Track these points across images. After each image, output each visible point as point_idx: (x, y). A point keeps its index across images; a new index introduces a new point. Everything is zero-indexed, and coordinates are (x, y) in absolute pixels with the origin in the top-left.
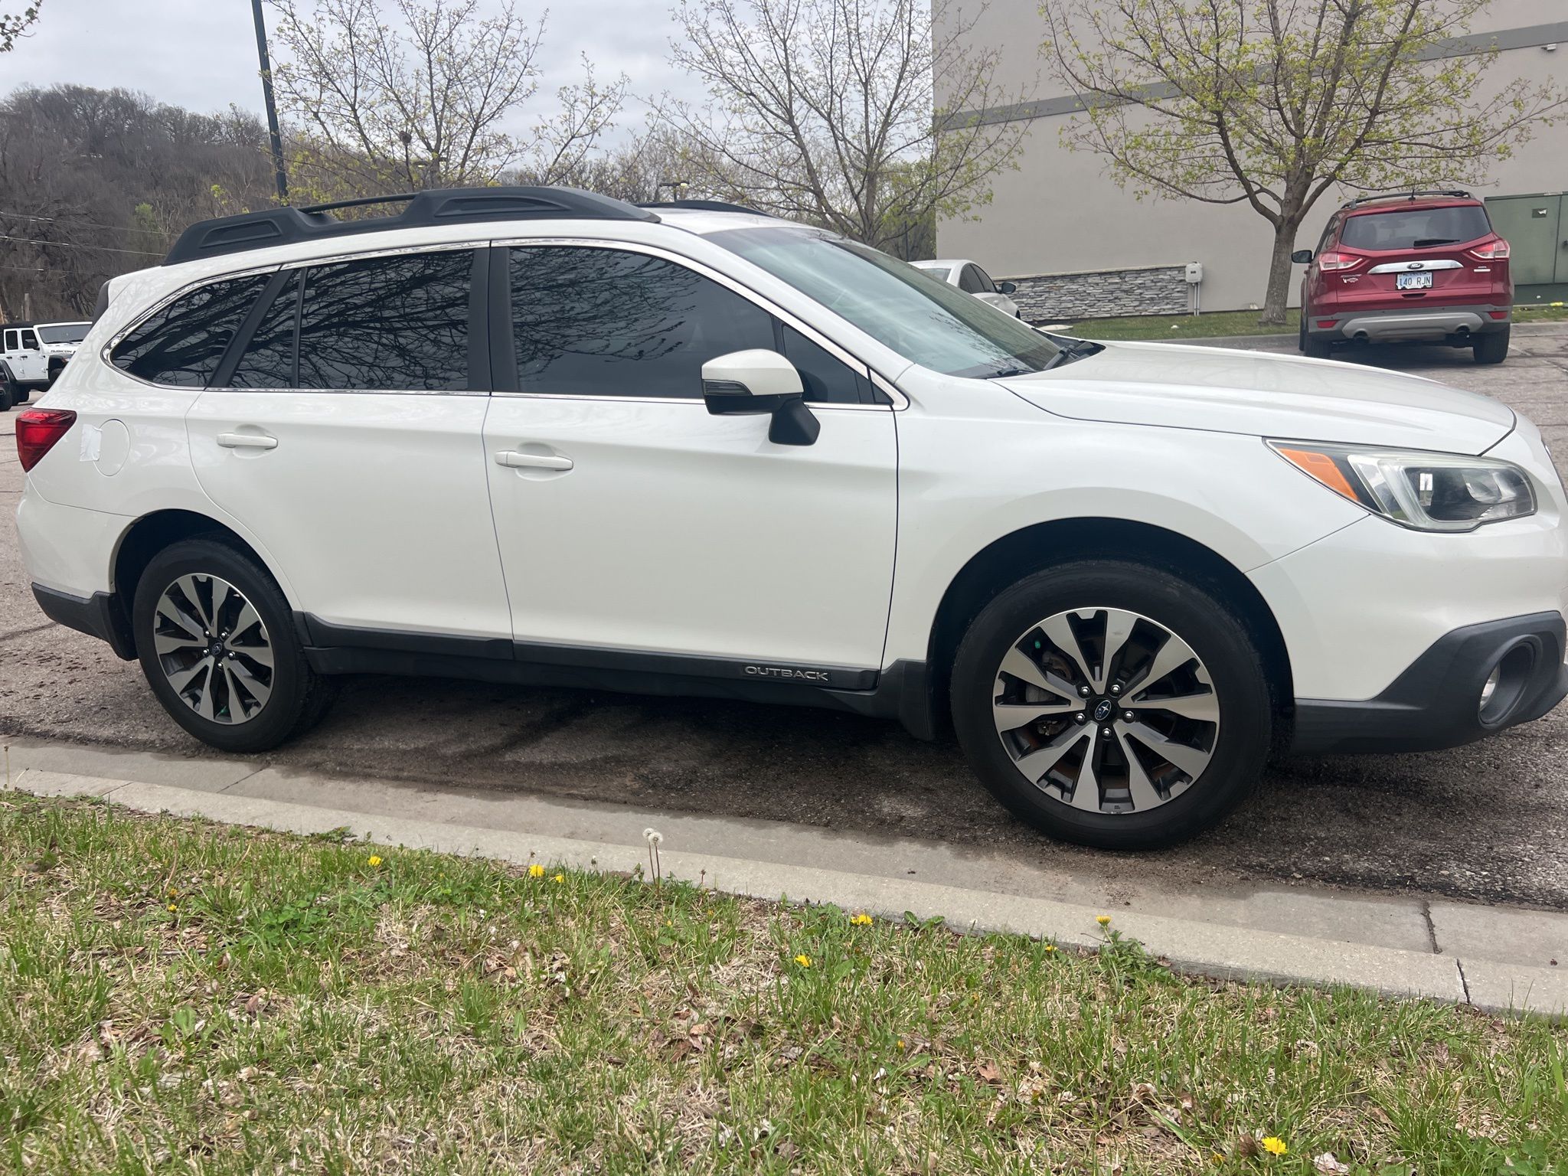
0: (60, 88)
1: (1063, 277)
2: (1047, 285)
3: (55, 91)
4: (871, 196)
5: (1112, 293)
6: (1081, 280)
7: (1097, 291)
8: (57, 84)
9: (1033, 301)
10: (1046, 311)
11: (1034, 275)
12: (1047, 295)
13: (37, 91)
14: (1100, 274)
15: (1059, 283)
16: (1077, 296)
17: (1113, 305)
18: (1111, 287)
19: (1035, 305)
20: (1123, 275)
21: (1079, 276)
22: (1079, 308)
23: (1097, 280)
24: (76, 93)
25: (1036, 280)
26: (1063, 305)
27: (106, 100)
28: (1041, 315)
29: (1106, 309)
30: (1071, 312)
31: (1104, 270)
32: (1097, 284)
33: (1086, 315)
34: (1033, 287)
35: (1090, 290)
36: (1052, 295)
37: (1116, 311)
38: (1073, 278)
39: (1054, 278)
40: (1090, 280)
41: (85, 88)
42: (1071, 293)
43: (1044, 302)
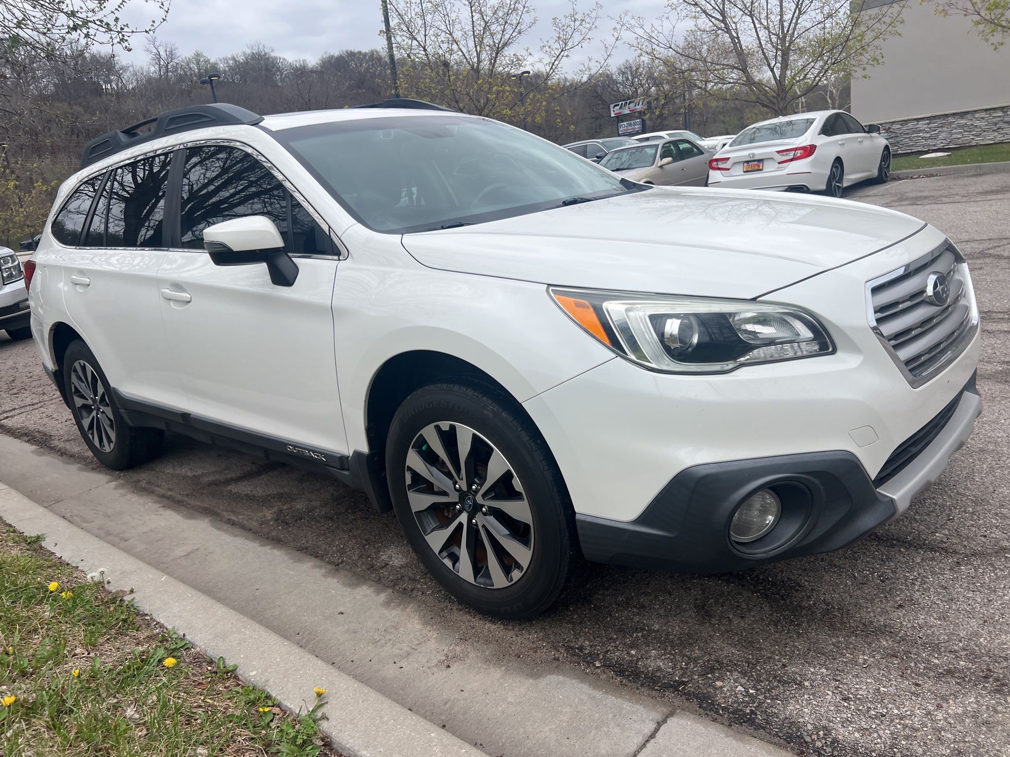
0: (343, 53)
1: (954, 114)
2: (940, 121)
3: (341, 55)
4: (785, 66)
5: (996, 124)
6: (969, 116)
7: (983, 124)
8: (342, 51)
9: (928, 135)
10: (938, 142)
11: (929, 115)
12: (940, 129)
13: (332, 56)
14: (986, 110)
15: (951, 119)
16: (965, 129)
17: (996, 134)
18: (995, 120)
19: (929, 138)
20: (1005, 110)
21: (968, 113)
22: (968, 138)
23: (983, 115)
24: (352, 55)
25: (931, 118)
26: (954, 136)
27: (367, 57)
28: (934, 145)
29: (991, 137)
30: (960, 141)
31: (989, 107)
32: (983, 118)
33: (974, 143)
34: (928, 124)
35: (977, 123)
36: (945, 129)
37: (999, 138)
38: (962, 115)
39: (946, 116)
40: (977, 115)
41: (356, 51)
42: (960, 126)
43: (937, 135)
